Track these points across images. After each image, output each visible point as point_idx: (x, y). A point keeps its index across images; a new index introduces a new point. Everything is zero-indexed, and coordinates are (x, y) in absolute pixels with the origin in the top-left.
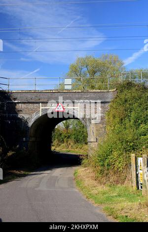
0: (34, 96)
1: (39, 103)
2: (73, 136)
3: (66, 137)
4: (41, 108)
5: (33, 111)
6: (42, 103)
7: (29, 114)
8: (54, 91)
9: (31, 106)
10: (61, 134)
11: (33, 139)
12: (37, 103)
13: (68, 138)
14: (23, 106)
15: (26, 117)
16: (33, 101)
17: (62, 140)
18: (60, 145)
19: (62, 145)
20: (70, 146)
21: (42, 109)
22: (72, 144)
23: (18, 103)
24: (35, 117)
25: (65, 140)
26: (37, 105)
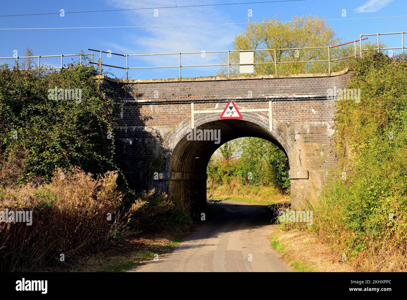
0: (178, 90)
1: (188, 102)
2: (240, 172)
3: (226, 172)
4: (193, 112)
5: (177, 119)
6: (196, 102)
7: (169, 125)
8: (218, 79)
9: (173, 109)
10: (216, 169)
11: (177, 176)
12: (184, 102)
13: (229, 175)
14: (158, 109)
15: (163, 131)
16: (177, 99)
17: (218, 178)
18: (215, 188)
19: (220, 188)
20: (235, 190)
21: (196, 115)
22: (239, 186)
23: (147, 104)
24: (182, 131)
25: (225, 178)
26: (185, 106)
